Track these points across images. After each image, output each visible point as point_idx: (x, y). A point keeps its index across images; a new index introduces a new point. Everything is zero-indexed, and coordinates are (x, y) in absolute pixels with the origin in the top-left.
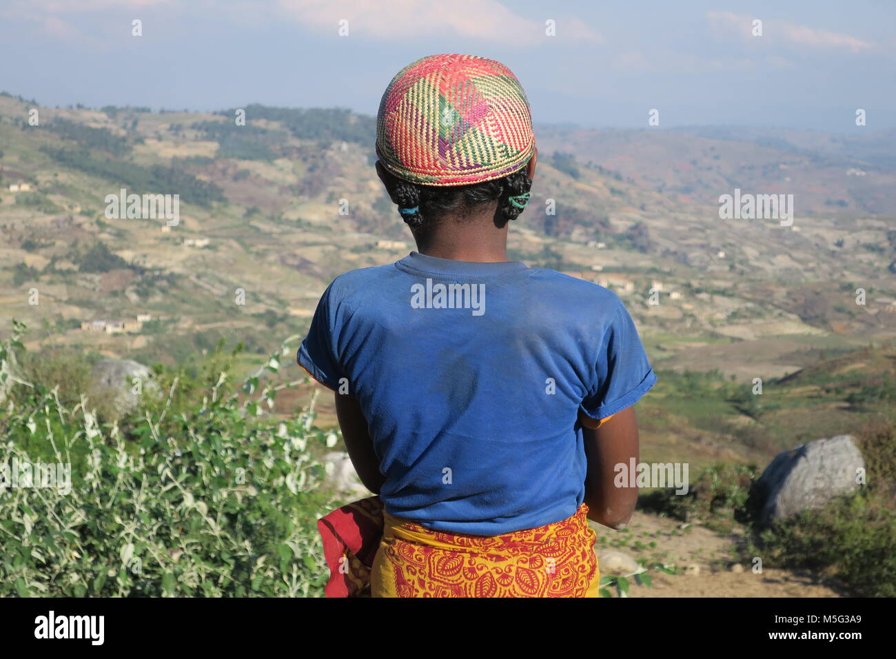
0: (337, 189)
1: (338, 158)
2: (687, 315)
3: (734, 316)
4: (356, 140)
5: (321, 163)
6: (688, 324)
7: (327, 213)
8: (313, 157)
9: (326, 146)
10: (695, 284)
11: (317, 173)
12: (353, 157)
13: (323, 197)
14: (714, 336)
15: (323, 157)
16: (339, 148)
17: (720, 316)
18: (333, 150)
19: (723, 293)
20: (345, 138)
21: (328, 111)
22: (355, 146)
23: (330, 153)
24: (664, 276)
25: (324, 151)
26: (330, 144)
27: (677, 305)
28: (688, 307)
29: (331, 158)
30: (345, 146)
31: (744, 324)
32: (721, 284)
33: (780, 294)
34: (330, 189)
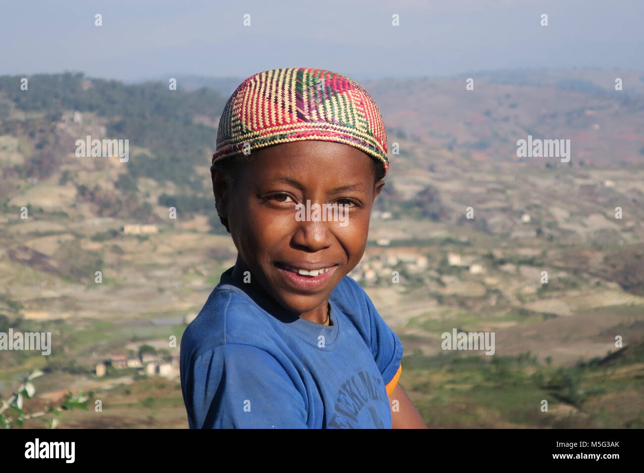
0: (72, 168)
1: (71, 131)
2: (491, 291)
3: (545, 290)
4: (91, 108)
5: (51, 138)
6: (493, 301)
7: (61, 196)
8: (41, 131)
9: (56, 118)
10: (498, 254)
11: (47, 149)
12: (89, 128)
13: (55, 177)
14: (523, 313)
15: (53, 130)
16: (72, 120)
17: (530, 290)
18: (64, 122)
19: (530, 262)
20: (77, 107)
21: (56, 77)
22: (90, 115)
23: (61, 126)
24: (462, 247)
25: (53, 124)
26: (61, 115)
27: (479, 279)
28: (491, 281)
29: (62, 131)
30: (78, 117)
31: (557, 298)
32: (527, 253)
33: (597, 259)
34: (64, 168)
